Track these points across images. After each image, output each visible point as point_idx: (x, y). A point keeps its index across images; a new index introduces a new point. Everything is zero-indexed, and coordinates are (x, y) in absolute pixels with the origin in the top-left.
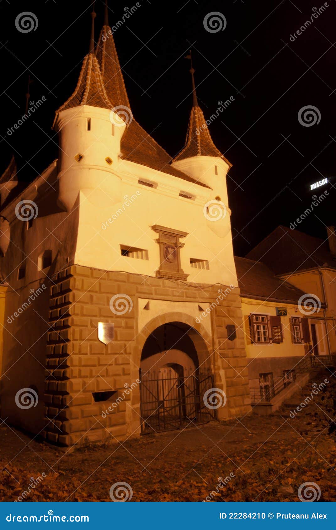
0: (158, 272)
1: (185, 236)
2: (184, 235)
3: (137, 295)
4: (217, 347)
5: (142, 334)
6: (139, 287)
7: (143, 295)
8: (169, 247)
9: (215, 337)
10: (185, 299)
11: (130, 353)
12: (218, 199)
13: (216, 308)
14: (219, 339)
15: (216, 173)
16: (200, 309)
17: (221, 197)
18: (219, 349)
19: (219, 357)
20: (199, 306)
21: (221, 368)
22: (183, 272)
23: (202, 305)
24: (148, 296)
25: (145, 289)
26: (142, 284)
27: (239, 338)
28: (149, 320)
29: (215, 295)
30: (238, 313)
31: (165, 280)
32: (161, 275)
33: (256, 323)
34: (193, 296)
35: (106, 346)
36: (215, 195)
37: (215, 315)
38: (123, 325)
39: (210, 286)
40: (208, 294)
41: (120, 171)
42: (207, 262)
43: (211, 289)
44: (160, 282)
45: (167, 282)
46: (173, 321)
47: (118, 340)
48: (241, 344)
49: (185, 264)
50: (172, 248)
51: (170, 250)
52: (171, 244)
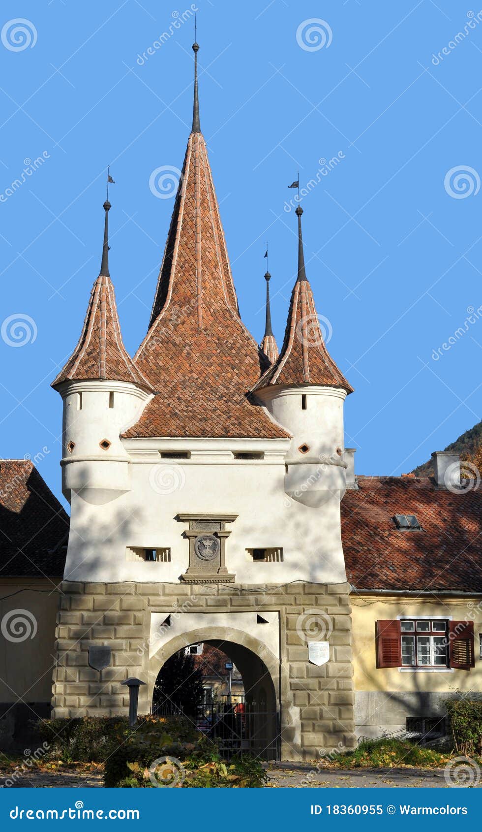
0: (182, 577)
1: (233, 521)
2: (231, 519)
3: (150, 609)
4: (286, 674)
5: (157, 658)
6: (152, 598)
7: (158, 609)
8: (205, 539)
9: (284, 659)
12: (305, 449)
13: (287, 618)
14: (291, 663)
15: (304, 407)
16: (261, 620)
17: (308, 445)
18: (291, 677)
19: (289, 688)
20: (258, 616)
21: (292, 704)
22: (227, 572)
23: (264, 616)
24: (166, 609)
25: (160, 599)
26: (157, 595)
27: (337, 661)
28: (168, 639)
29: (289, 599)
30: (339, 622)
31: (194, 586)
32: (187, 580)
33: (416, 634)
34: (245, 603)
35: (100, 672)
36: (298, 444)
37: (284, 629)
38: (125, 647)
39: (279, 587)
40: (274, 599)
41: (127, 449)
42: (281, 549)
43: (281, 590)
44: (185, 589)
45: (197, 588)
46: (210, 638)
47: (115, 666)
48: (339, 671)
49: (234, 559)
50: (210, 539)
51: (207, 543)
52: (208, 535)
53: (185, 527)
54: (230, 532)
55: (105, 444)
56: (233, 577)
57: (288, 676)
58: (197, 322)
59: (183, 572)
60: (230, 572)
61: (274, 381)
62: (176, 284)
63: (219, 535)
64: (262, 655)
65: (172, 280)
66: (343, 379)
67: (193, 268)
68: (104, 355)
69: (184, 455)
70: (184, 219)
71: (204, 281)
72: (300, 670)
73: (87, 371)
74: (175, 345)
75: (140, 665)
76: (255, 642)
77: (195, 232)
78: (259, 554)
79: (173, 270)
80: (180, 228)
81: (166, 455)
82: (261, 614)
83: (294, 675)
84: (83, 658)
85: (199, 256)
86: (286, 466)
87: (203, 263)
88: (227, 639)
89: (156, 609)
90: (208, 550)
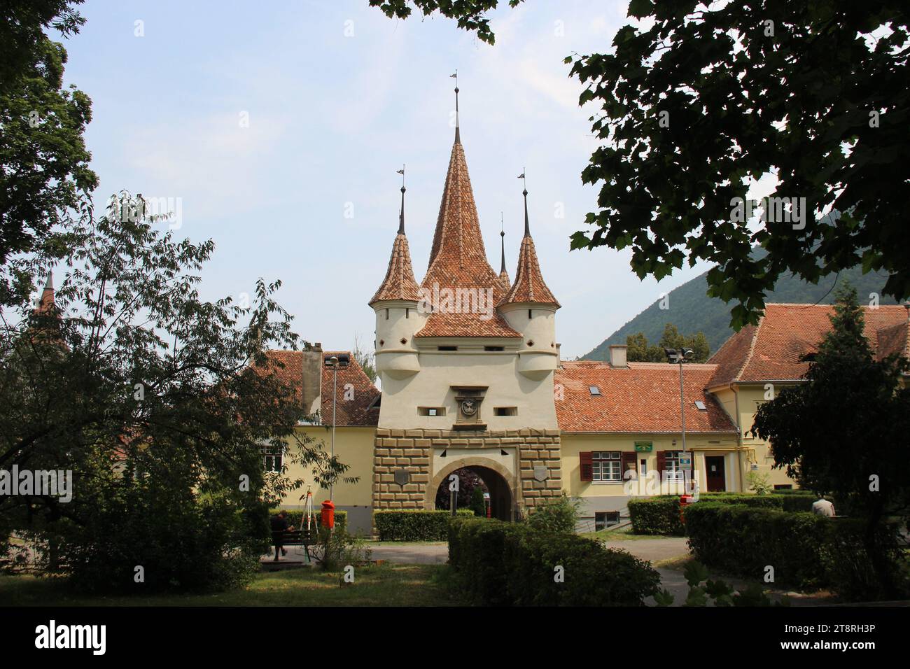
0: (454, 426)
1: (486, 391)
2: (485, 389)
3: (433, 446)
4: (520, 486)
5: (437, 476)
6: (434, 439)
8: (468, 402)
9: (518, 477)
10: (483, 446)
11: (423, 492)
12: (530, 344)
13: (520, 452)
14: (522, 480)
15: (530, 317)
16: (504, 453)
17: (534, 341)
18: (524, 489)
19: (521, 495)
20: (502, 450)
22: (482, 423)
23: (506, 451)
24: (443, 446)
25: (440, 440)
26: (438, 438)
27: (552, 479)
28: (445, 465)
29: (522, 439)
30: (554, 454)
31: (461, 432)
32: (456, 428)
33: (601, 460)
34: (493, 442)
35: (402, 486)
36: (526, 341)
37: (519, 458)
38: (417, 470)
39: (515, 432)
40: (512, 439)
41: (417, 345)
42: (516, 408)
43: (517, 434)
44: (455, 433)
45: (463, 434)
46: (471, 465)
47: (412, 482)
48: (554, 484)
49: (486, 414)
50: (471, 402)
51: (469, 404)
52: (470, 399)
53: (456, 395)
54: (484, 398)
55: (404, 342)
56: (485, 426)
57: (521, 489)
58: (460, 263)
59: (455, 424)
60: (484, 423)
61: (510, 301)
62: (446, 239)
63: (477, 399)
64: (504, 475)
65: (444, 235)
66: (554, 299)
67: (457, 229)
68: (402, 286)
69: (454, 348)
70: (451, 198)
71: (464, 237)
72: (528, 483)
73: (391, 295)
74: (446, 278)
75: (427, 482)
76: (500, 467)
77: (458, 207)
78: (502, 412)
79: (444, 230)
80: (448, 203)
81: (441, 348)
82: (504, 450)
83: (525, 487)
84: (391, 477)
85: (461, 221)
86: (519, 355)
87: (464, 226)
88: (482, 464)
89: (437, 446)
90: (470, 409)
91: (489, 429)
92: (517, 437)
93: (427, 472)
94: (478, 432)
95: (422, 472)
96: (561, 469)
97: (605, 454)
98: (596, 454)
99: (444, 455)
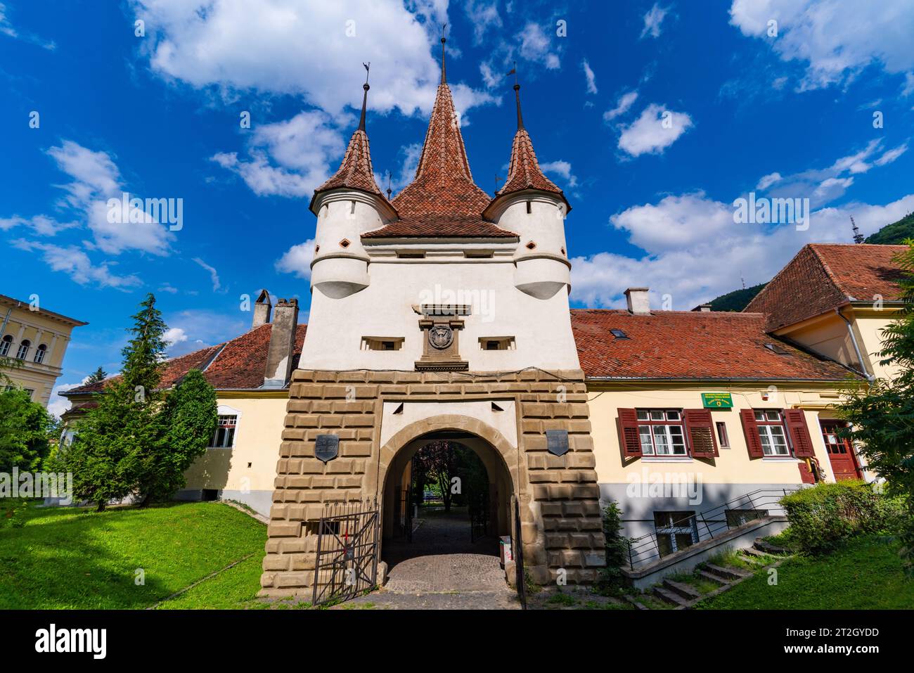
0: (417, 365)
2: (466, 309)
3: (382, 397)
4: (525, 464)
5: (388, 447)
6: (383, 386)
7: (390, 397)
9: (522, 449)
10: (463, 396)
11: (361, 473)
12: (531, 246)
13: (523, 406)
14: (529, 453)
15: (529, 211)
16: (495, 408)
17: (534, 243)
18: (529, 468)
19: (528, 481)
20: (493, 403)
21: (533, 499)
22: (460, 359)
23: (498, 403)
24: (399, 397)
25: (392, 388)
26: (390, 382)
27: (578, 451)
28: (400, 428)
29: (523, 385)
30: (577, 409)
31: (427, 373)
32: (420, 368)
33: (651, 423)
34: (480, 390)
35: (326, 463)
36: (524, 241)
37: (521, 416)
38: (353, 437)
39: (513, 373)
40: (507, 386)
41: (367, 250)
42: (513, 339)
43: (514, 377)
44: (418, 376)
45: (431, 376)
46: (443, 427)
47: (343, 456)
48: (581, 460)
49: (467, 347)
50: (444, 329)
51: (440, 332)
52: (442, 325)
54: (463, 322)
55: (345, 244)
56: (467, 366)
57: (527, 468)
59: (418, 359)
60: (463, 360)
63: (452, 324)
64: (496, 444)
67: (439, 154)
69: (420, 255)
71: (446, 160)
72: (537, 459)
75: (369, 456)
76: (490, 431)
78: (491, 344)
79: (425, 157)
81: (402, 255)
82: (495, 403)
83: (534, 466)
84: (310, 448)
85: (443, 145)
86: (515, 263)
87: (448, 151)
88: (461, 426)
89: (389, 397)
90: (441, 338)
91: (472, 369)
92: (516, 381)
93: (369, 440)
94: (453, 373)
95: (362, 439)
96: (591, 434)
97: (657, 412)
98: (641, 412)
99: (399, 411)
